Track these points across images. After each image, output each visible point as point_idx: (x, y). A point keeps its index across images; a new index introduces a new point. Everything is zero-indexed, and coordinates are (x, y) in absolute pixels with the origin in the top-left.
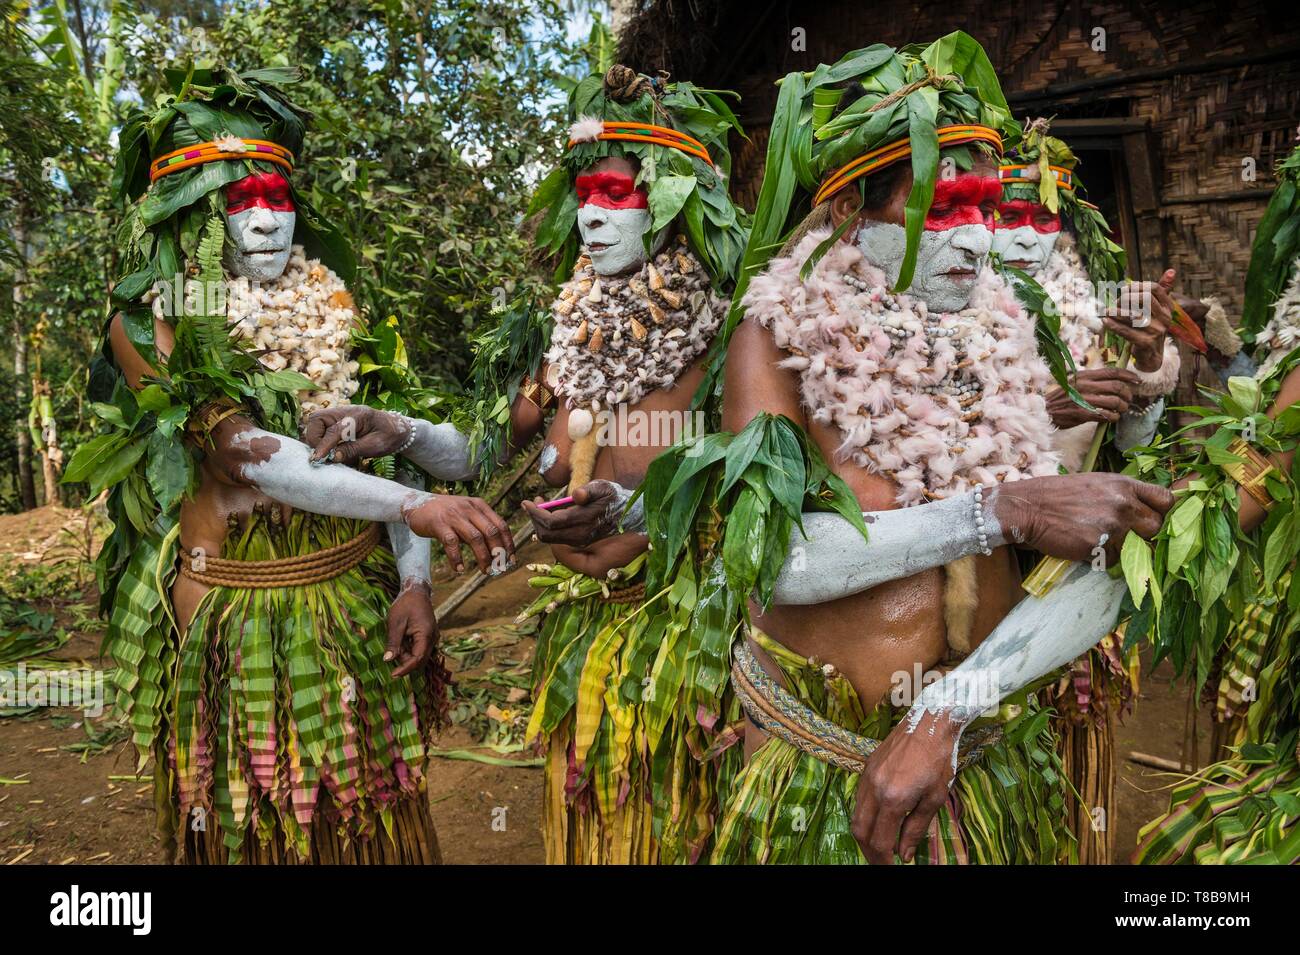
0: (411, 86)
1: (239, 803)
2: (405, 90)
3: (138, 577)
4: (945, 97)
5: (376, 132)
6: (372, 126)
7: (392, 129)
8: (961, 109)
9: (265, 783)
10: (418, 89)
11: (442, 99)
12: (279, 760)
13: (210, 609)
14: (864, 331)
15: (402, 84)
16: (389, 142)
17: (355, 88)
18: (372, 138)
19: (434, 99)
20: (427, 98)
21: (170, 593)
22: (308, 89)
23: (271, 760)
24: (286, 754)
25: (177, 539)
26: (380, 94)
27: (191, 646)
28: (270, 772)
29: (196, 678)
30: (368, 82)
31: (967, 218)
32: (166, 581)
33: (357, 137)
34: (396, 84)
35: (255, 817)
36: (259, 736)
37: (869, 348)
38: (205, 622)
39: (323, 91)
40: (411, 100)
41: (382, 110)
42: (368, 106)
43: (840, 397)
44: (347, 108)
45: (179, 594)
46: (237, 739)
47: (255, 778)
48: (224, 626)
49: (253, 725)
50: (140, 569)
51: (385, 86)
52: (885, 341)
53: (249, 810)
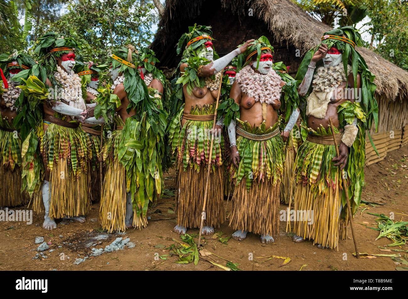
0: (108, 42)
1: (188, 159)
2: (106, 43)
3: (175, 118)
4: (262, 44)
5: (99, 53)
6: (98, 51)
7: (103, 52)
8: (264, 46)
9: (192, 155)
10: (110, 42)
11: (116, 46)
12: (195, 151)
13: (187, 123)
14: (250, 78)
15: (105, 41)
16: (102, 55)
17: (94, 42)
18: (98, 54)
19: (114, 45)
20: (112, 45)
21: (181, 121)
22: (81, 41)
23: (194, 151)
24: (196, 150)
25: (183, 111)
26: (100, 43)
27: (183, 129)
28: (193, 153)
29: (183, 135)
30: (97, 40)
31: (267, 60)
32: (181, 118)
33: (94, 53)
34: (104, 41)
35: (190, 162)
36: (192, 146)
37: (251, 80)
38: (186, 126)
39: (85, 41)
40: (108, 45)
41: (100, 47)
42: (96, 46)
43: (247, 88)
44: (91, 46)
45: (182, 121)
46: (189, 146)
47: (190, 154)
48: (189, 126)
49: (191, 144)
50: (176, 116)
51: (101, 41)
52: (253, 79)
53: (189, 160)
